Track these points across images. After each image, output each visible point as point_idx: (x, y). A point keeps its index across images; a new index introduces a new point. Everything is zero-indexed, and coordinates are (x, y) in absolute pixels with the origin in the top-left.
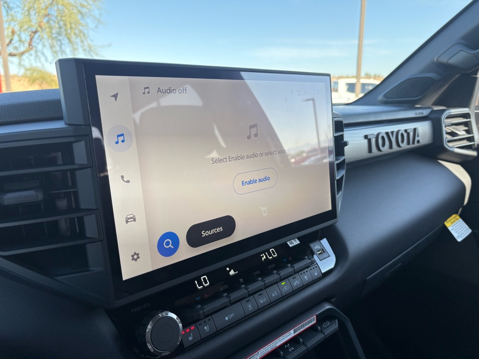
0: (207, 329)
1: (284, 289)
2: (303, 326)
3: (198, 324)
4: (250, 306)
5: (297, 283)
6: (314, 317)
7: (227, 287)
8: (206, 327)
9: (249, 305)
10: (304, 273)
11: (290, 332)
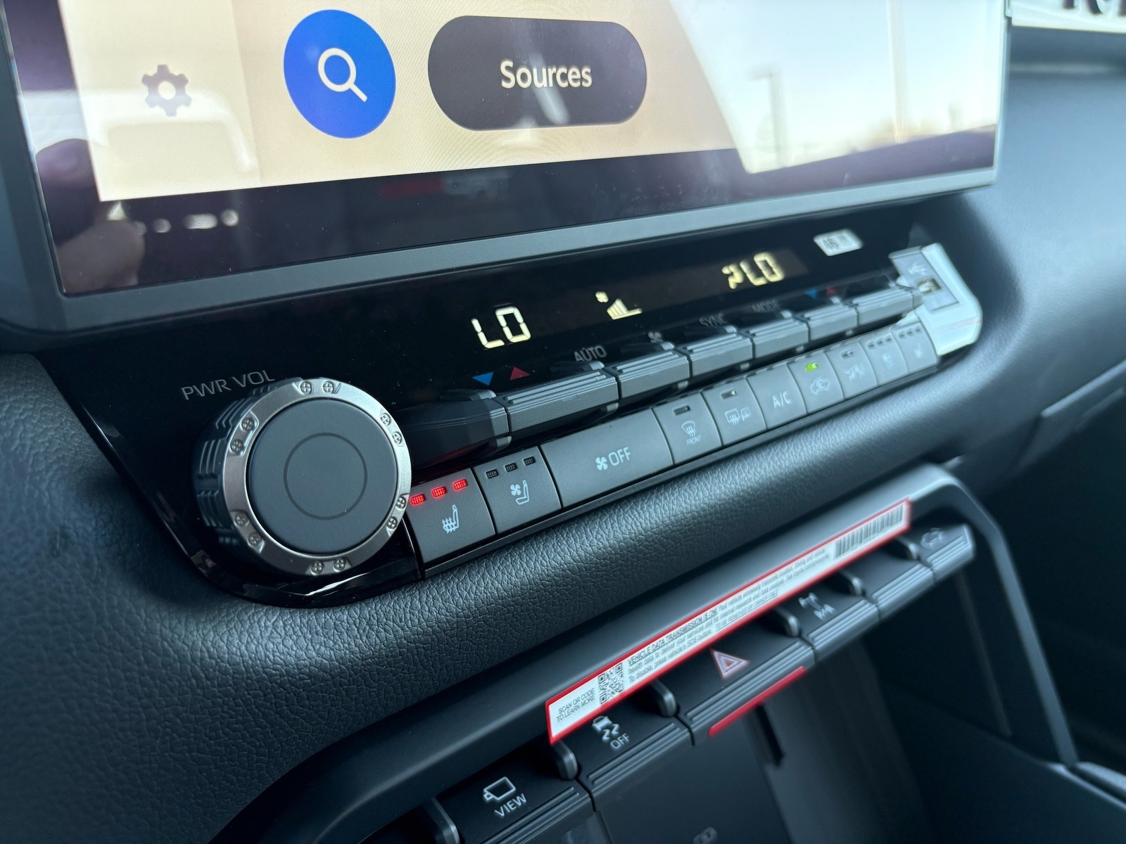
0: (522, 495)
1: (816, 388)
2: (867, 534)
3: (483, 470)
4: (691, 431)
5: (858, 374)
6: (902, 508)
7: (601, 352)
8: (518, 486)
9: (687, 425)
10: (880, 343)
11: (823, 551)
